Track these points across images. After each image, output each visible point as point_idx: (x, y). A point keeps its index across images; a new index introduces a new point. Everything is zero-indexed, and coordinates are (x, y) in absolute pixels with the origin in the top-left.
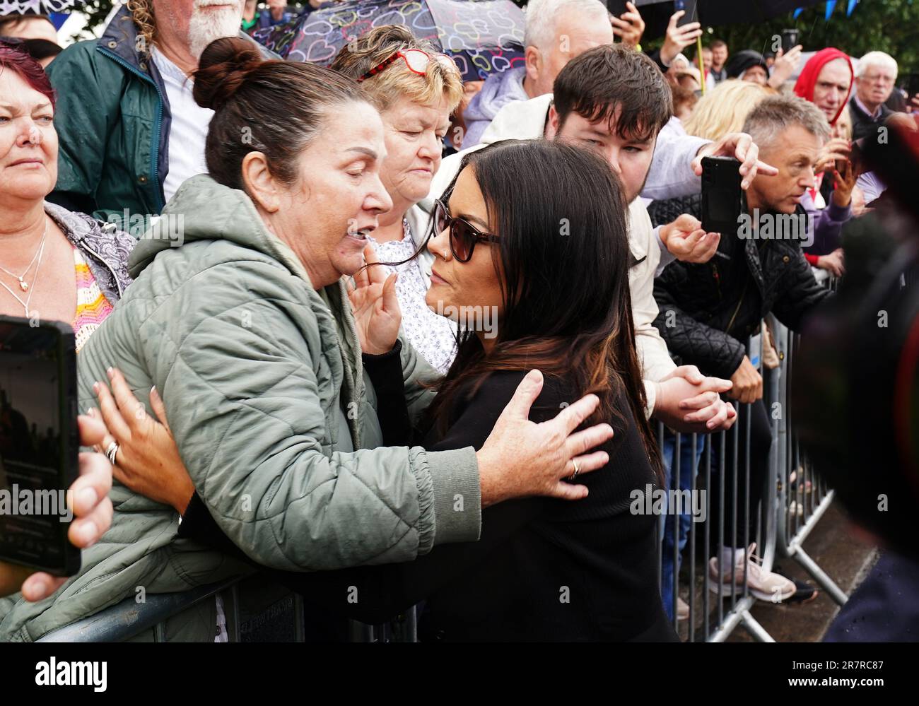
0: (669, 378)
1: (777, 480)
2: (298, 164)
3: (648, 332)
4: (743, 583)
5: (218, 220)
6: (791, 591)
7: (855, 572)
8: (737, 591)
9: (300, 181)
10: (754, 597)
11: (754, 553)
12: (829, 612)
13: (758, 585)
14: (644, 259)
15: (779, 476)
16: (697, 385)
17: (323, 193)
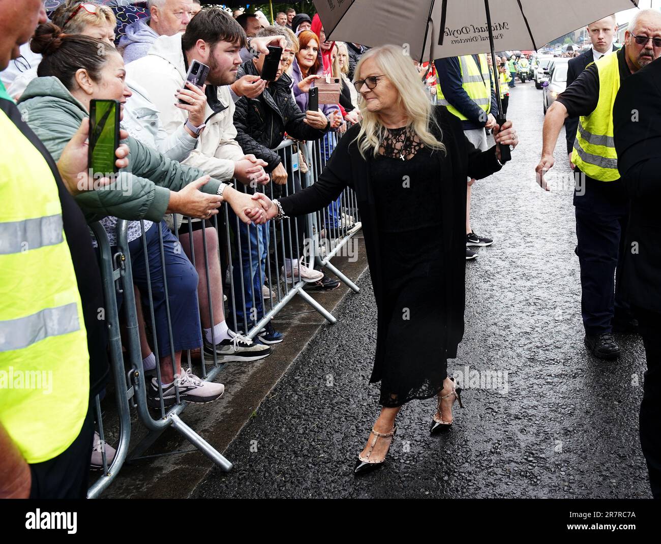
0: (242, 159)
1: (313, 227)
2: (101, 75)
3: (232, 143)
4: (297, 276)
5: (47, 89)
6: (321, 276)
7: (359, 274)
8: (295, 280)
9: (102, 81)
10: (305, 282)
11: (303, 260)
12: (345, 291)
13: (305, 275)
14: (228, 107)
15: (314, 225)
16: (254, 163)
17: (113, 85)
